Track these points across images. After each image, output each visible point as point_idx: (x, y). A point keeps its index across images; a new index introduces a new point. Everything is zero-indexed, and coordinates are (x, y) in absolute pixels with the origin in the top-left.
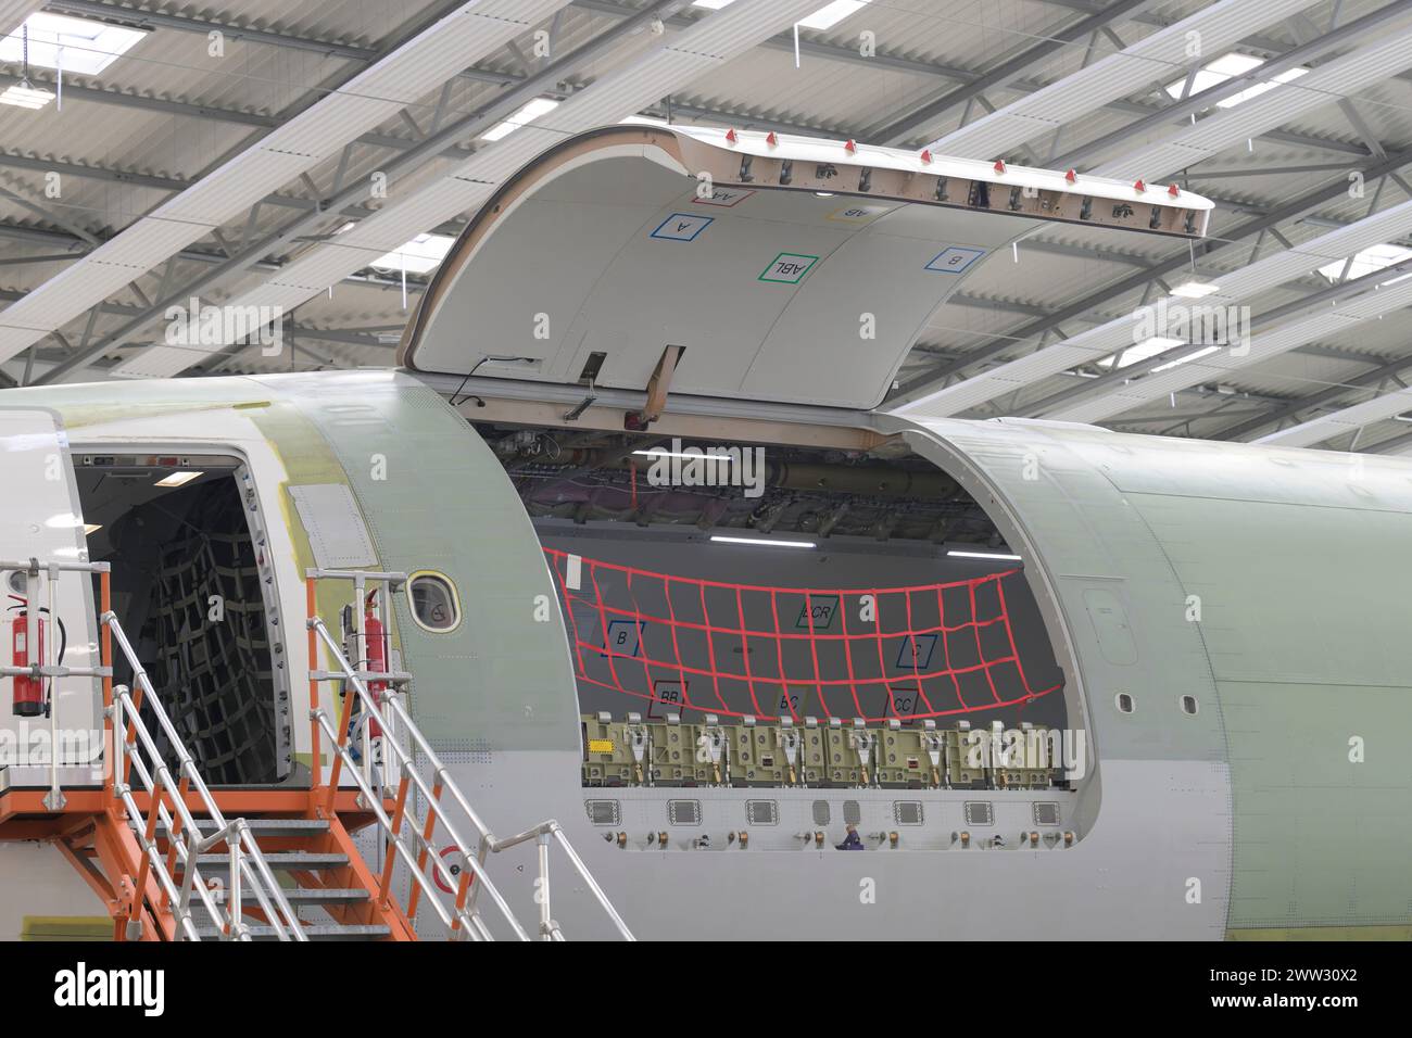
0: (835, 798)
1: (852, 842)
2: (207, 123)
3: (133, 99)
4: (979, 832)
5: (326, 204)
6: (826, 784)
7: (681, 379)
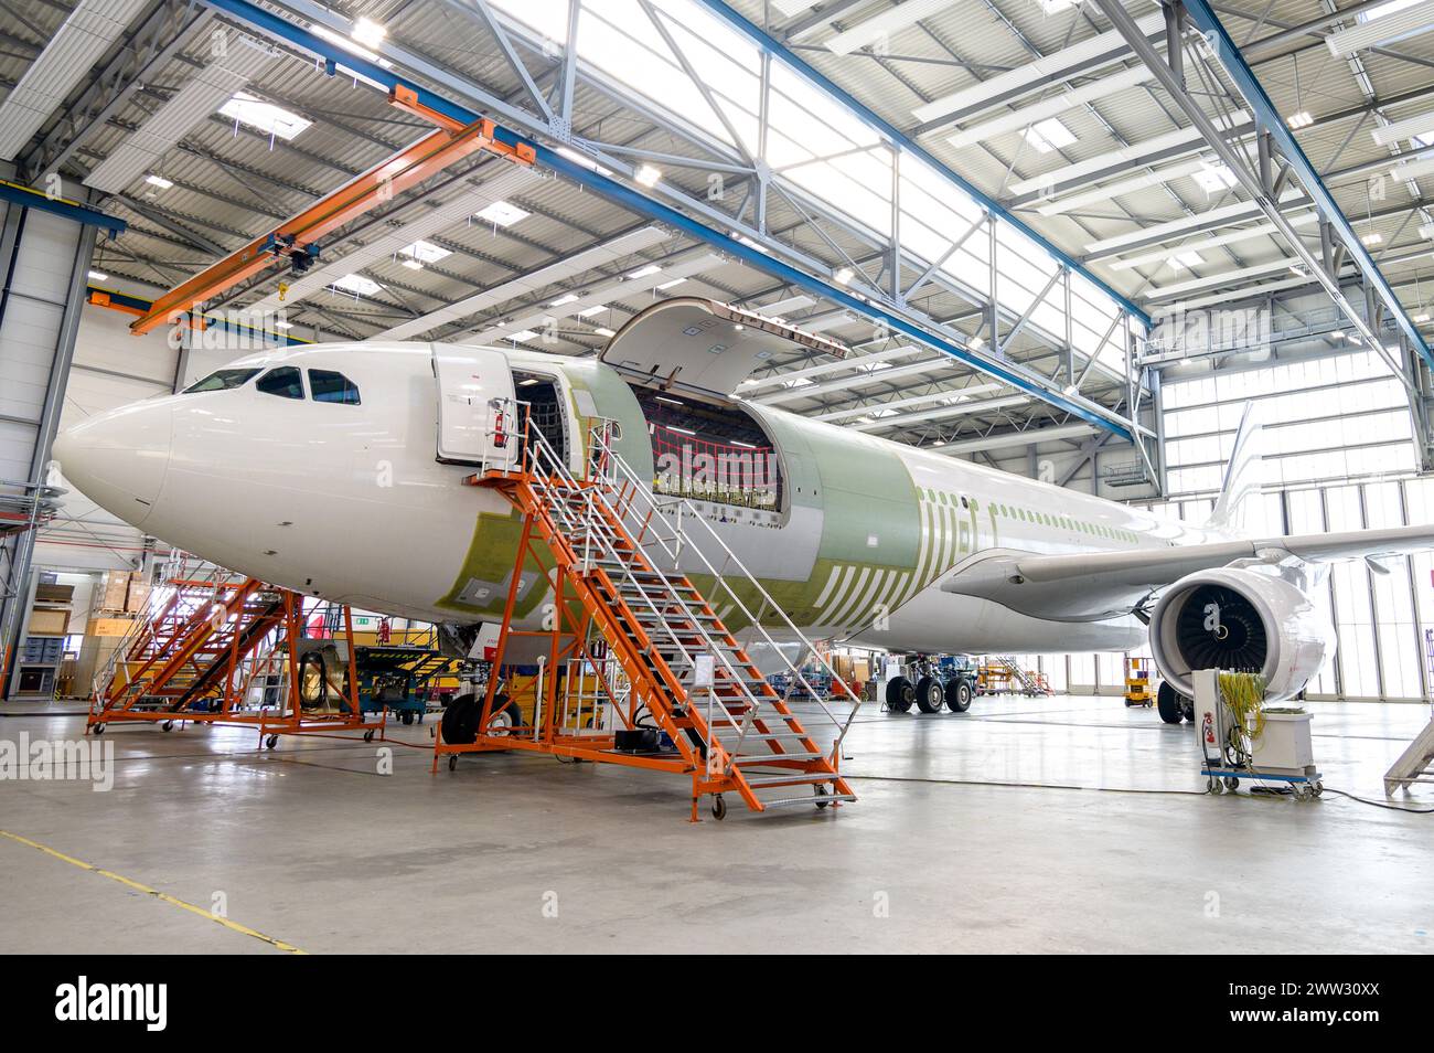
0: (719, 506)
1: (724, 520)
2: (465, 284)
3: (442, 272)
4: (757, 522)
5: (501, 315)
6: (716, 502)
7: (678, 378)
